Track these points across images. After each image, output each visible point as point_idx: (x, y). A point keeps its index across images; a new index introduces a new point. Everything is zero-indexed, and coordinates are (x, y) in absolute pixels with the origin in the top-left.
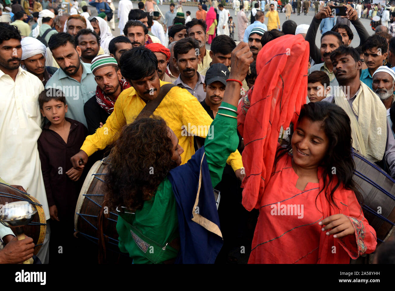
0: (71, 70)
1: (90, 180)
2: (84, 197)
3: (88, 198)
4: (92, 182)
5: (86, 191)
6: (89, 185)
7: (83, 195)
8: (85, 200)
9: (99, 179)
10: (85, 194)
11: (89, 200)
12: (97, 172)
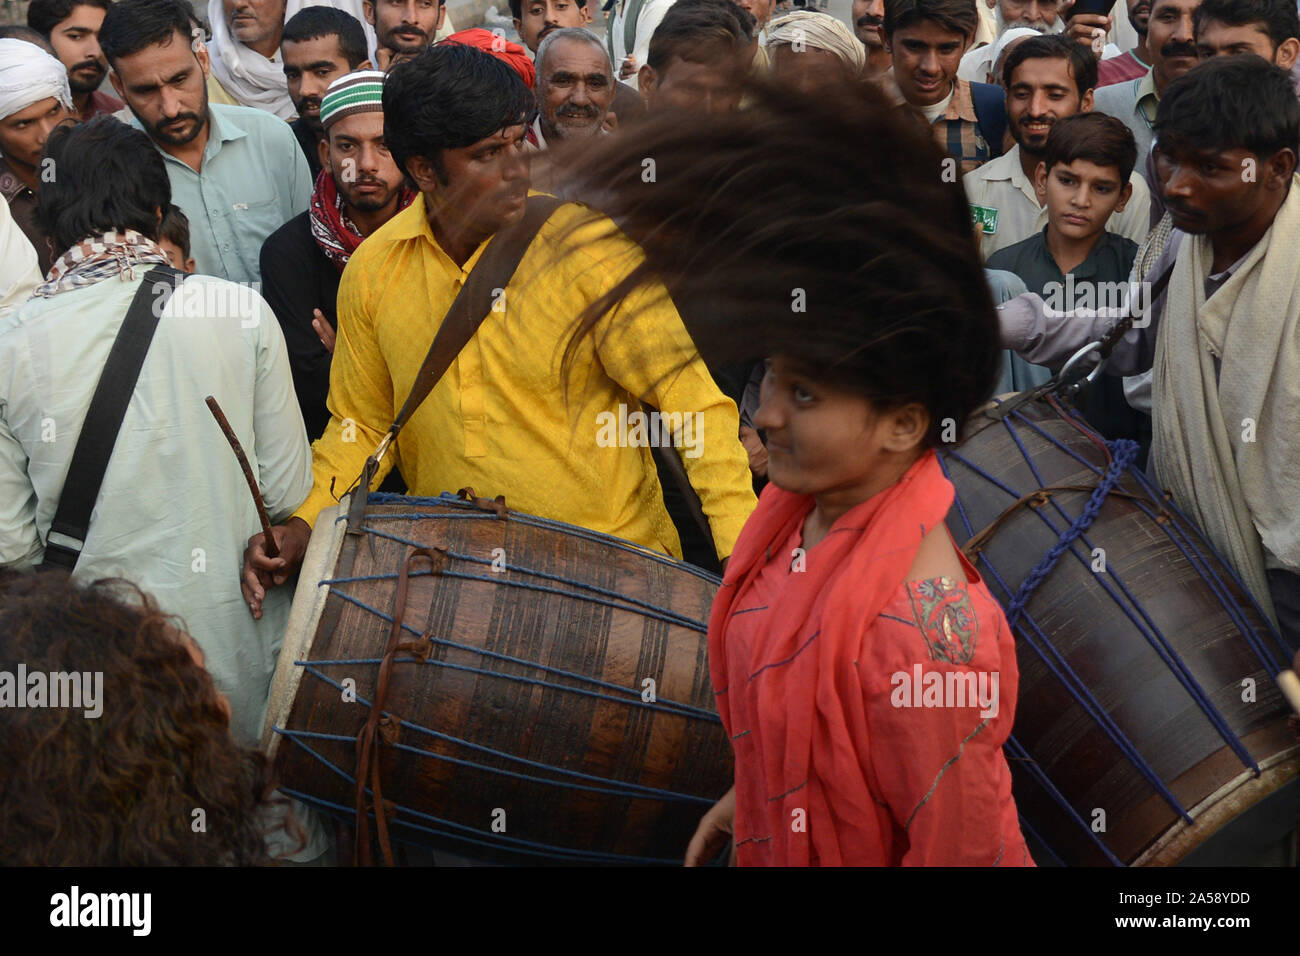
0: (180, 130)
1: (315, 604)
2: (300, 670)
3: (317, 672)
4: (324, 612)
5: (303, 646)
6: (314, 625)
7: (296, 664)
8: (306, 678)
9: (346, 600)
10: (304, 660)
11: (321, 679)
12: (336, 573)
